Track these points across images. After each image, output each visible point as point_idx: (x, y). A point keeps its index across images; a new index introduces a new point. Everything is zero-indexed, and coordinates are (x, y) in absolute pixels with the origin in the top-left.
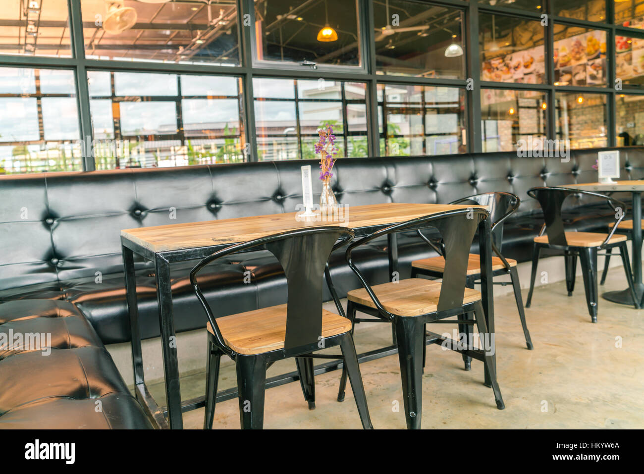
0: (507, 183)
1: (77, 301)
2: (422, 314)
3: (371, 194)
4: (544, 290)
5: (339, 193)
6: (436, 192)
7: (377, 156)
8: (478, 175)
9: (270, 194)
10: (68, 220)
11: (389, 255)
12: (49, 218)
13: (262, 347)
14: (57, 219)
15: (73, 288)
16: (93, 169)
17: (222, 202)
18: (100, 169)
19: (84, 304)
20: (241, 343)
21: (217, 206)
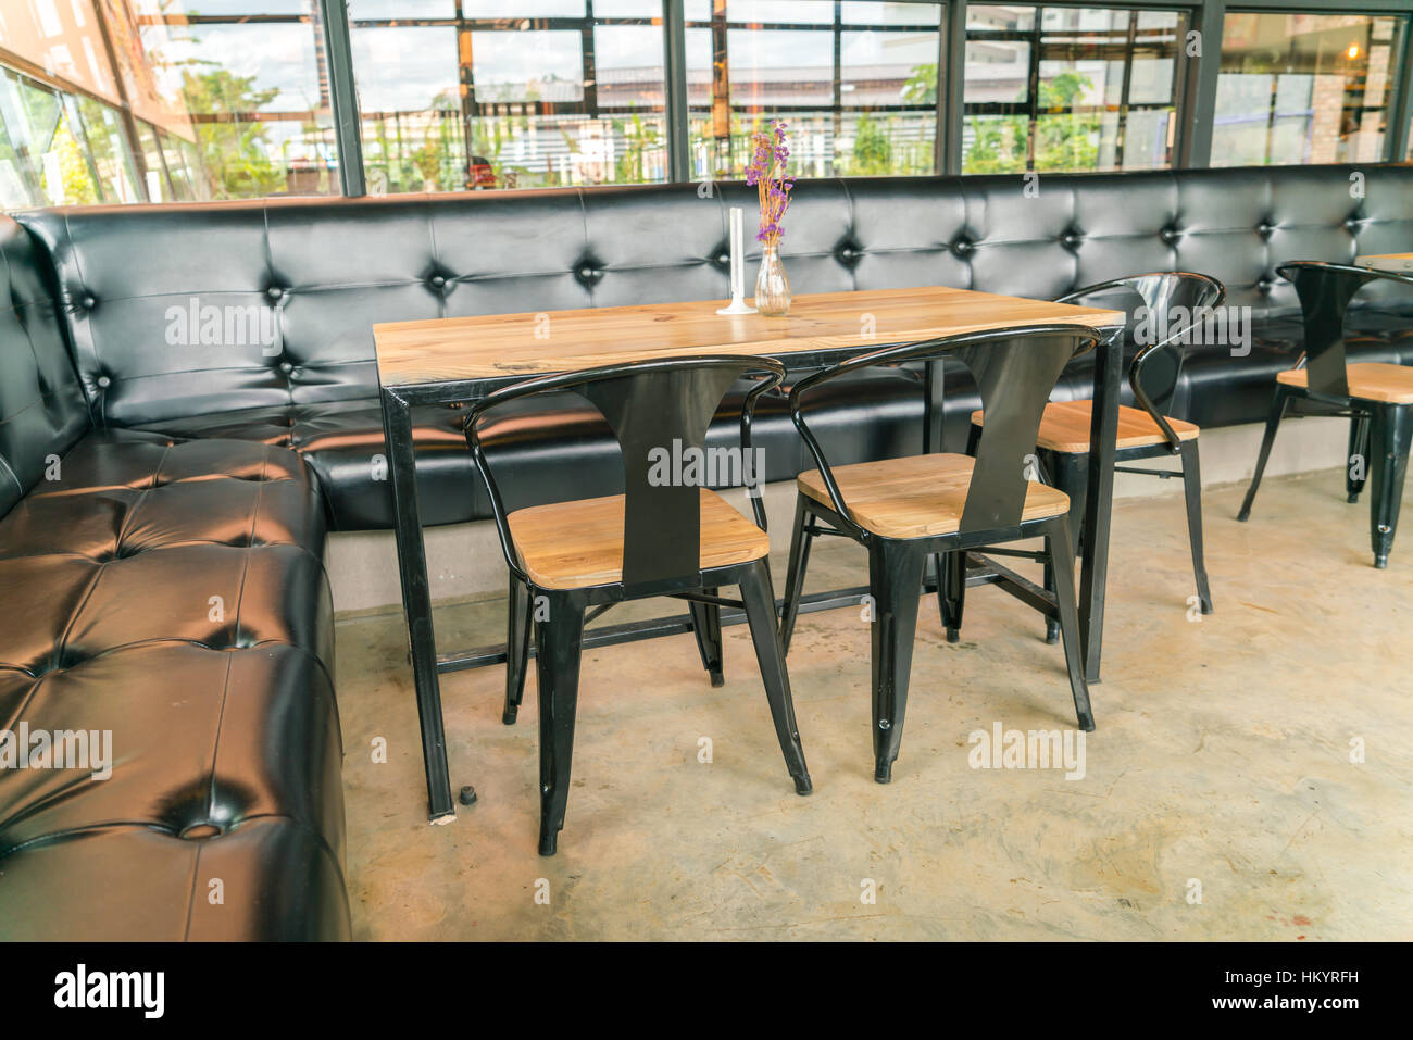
0: (1254, 240)
1: (306, 449)
2: (924, 535)
3: (924, 257)
4: (1299, 484)
5: (855, 254)
6: (1077, 256)
7: (954, 172)
8: (1184, 220)
9: (703, 252)
10: (308, 291)
11: (925, 393)
12: (274, 285)
13: (577, 577)
14: (289, 290)
15: (308, 424)
16: (359, 193)
17: (604, 265)
18: (376, 193)
19: (318, 455)
20: (544, 565)
21: (595, 273)
